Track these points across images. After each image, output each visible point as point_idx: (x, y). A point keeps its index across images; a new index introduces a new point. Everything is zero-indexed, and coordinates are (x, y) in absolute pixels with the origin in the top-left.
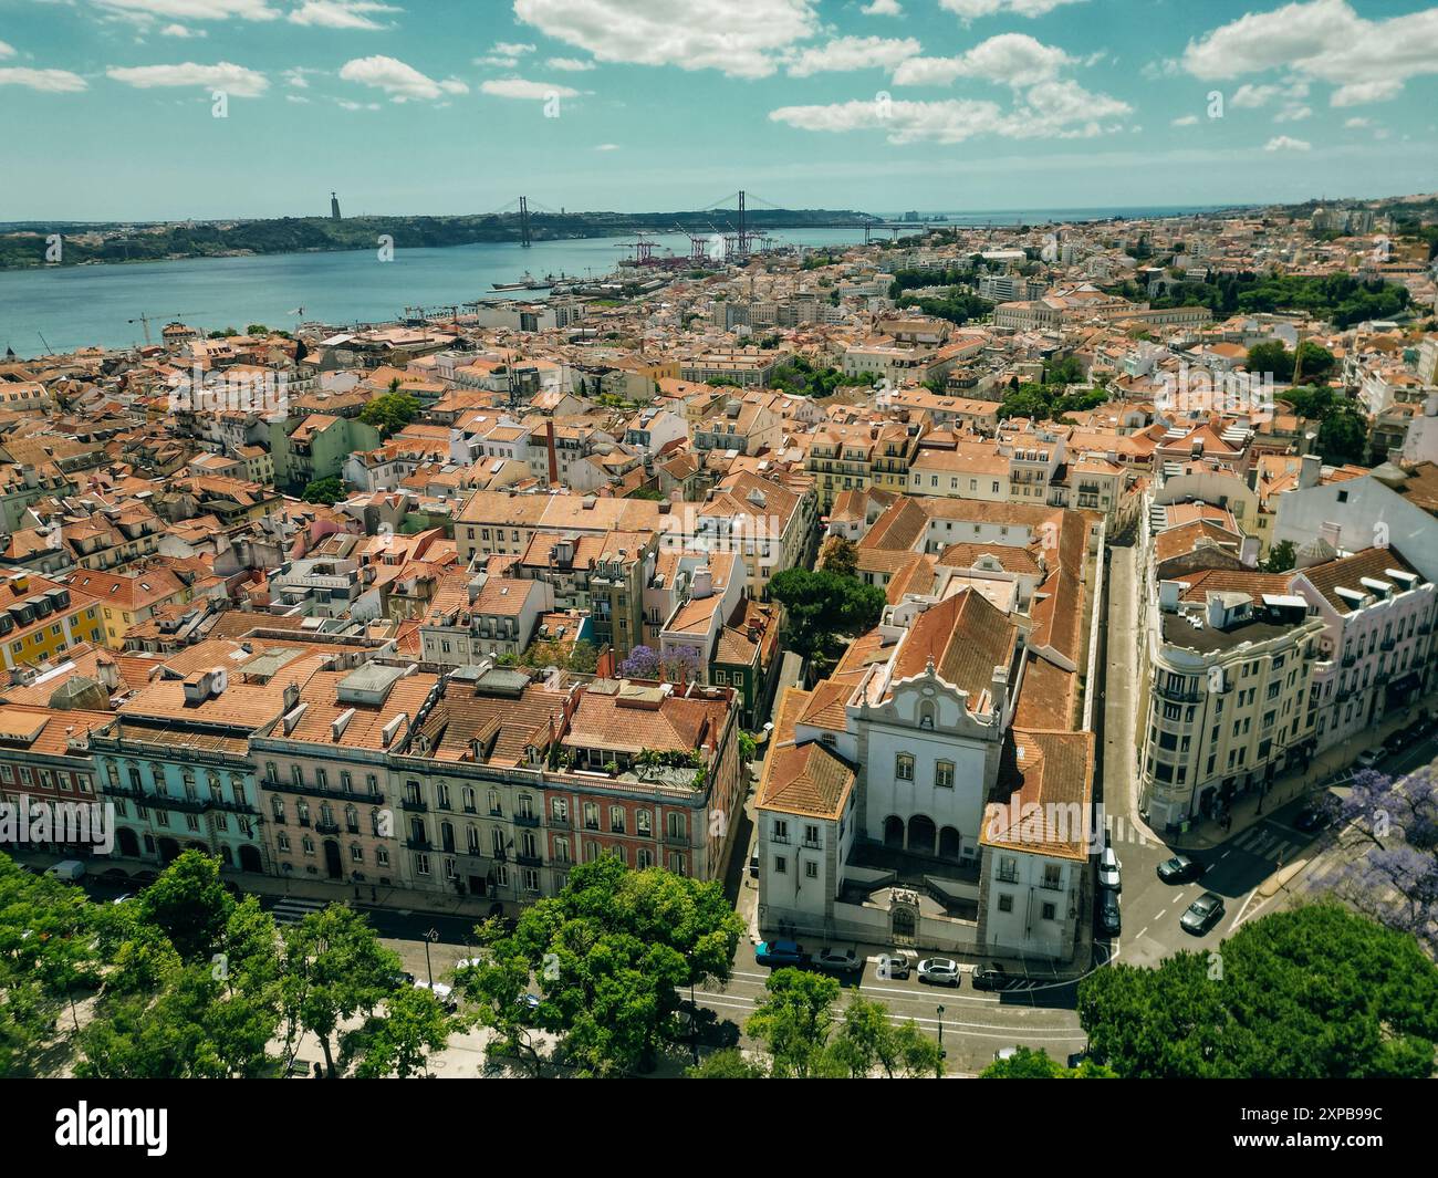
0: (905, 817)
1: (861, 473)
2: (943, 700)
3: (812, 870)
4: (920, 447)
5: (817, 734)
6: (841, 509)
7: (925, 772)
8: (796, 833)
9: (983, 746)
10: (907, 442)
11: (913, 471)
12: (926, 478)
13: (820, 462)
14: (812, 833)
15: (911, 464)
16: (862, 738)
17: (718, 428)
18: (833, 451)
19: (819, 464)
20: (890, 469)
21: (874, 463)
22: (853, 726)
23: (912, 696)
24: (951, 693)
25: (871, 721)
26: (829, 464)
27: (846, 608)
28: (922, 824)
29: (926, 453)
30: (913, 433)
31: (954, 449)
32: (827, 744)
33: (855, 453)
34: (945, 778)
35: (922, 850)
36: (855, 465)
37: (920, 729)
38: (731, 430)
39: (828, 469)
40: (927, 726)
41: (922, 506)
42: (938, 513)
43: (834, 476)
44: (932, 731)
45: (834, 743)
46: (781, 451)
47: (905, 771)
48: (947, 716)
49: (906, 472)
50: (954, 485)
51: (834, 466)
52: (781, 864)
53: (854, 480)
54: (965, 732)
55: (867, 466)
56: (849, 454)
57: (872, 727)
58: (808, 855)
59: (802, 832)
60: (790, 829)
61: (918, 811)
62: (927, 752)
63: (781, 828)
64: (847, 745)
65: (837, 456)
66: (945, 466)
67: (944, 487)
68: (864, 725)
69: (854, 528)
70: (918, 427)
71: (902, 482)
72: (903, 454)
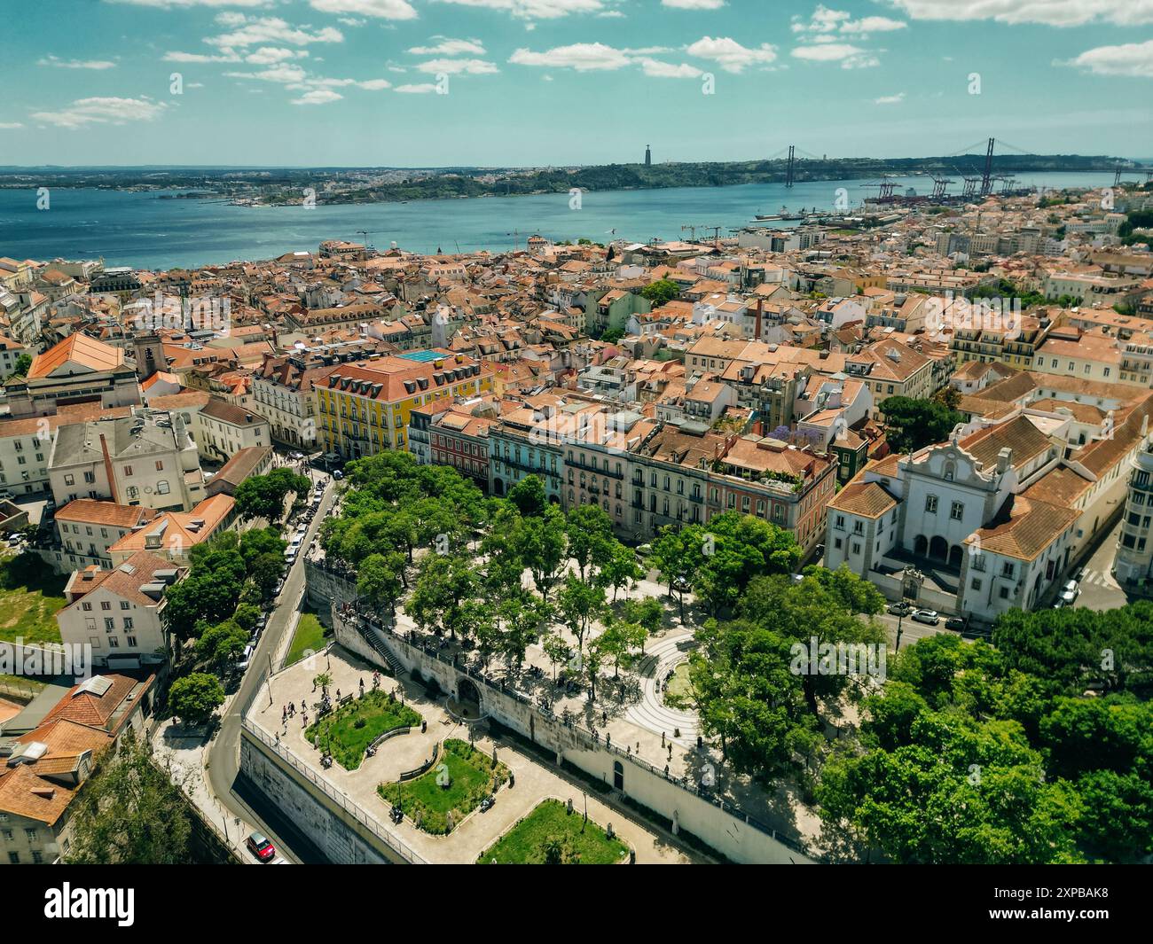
0: (929, 537)
1: (994, 353)
2: (960, 462)
3: (857, 549)
4: (1048, 337)
5: (878, 478)
6: (962, 372)
7: (944, 508)
8: (850, 525)
9: (984, 494)
10: (1037, 332)
11: (1038, 355)
12: (1048, 361)
13: (961, 342)
14: (859, 526)
15: (1036, 349)
16: (906, 483)
17: (885, 313)
18: (973, 335)
19: (961, 344)
20: (1019, 352)
21: (1006, 346)
22: (901, 475)
23: (941, 458)
24: (966, 458)
25: (912, 472)
26: (969, 345)
27: (932, 423)
28: (939, 542)
29: (1052, 342)
30: (1043, 326)
31: (1077, 340)
32: (884, 485)
33: (991, 338)
34: (957, 512)
35: (939, 560)
36: (990, 347)
37: (944, 480)
38: (895, 315)
39: (967, 348)
40: (949, 478)
41: (1034, 378)
42: (1046, 384)
43: (971, 354)
44: (951, 482)
45: (888, 485)
46: (933, 334)
47: (932, 504)
48: (962, 473)
49: (1032, 355)
50: (1071, 368)
51: (972, 346)
52: (838, 543)
53: (987, 358)
54: (973, 484)
55: (999, 348)
56: (986, 338)
57: (913, 476)
58: (855, 539)
59: (854, 525)
60: (846, 522)
61: (938, 533)
62: (947, 495)
63: (840, 521)
64: (896, 486)
65: (976, 339)
66: (1066, 352)
67: (1063, 367)
68: (908, 475)
69: (969, 385)
70: (1050, 322)
71: (1027, 362)
72: (1031, 341)
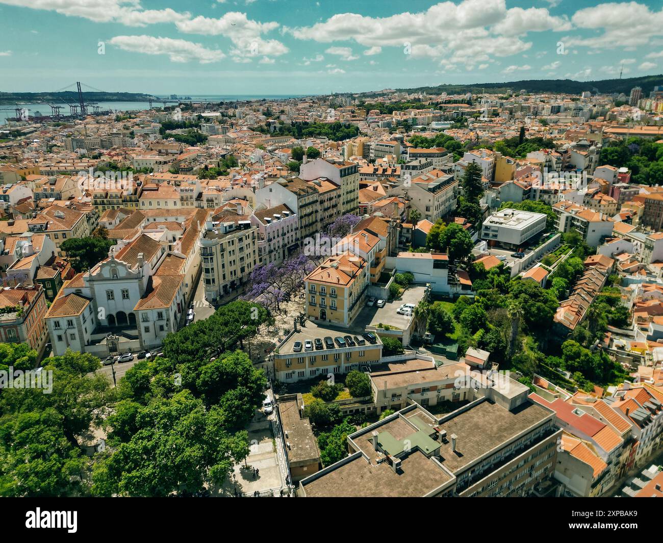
0: (114, 314)
1: (118, 203)
2: (119, 267)
3: (73, 335)
4: (143, 190)
5: (73, 290)
6: (104, 217)
7: (118, 295)
8: (64, 324)
9: (137, 281)
10: (137, 189)
11: (141, 200)
12: (147, 203)
13: (99, 201)
14: (70, 323)
15: (139, 198)
16: (92, 288)
17: (45, 190)
18: (104, 195)
20: (131, 201)
21: (123, 199)
22: (87, 284)
23: (107, 268)
24: (121, 264)
25: (93, 281)
26: (103, 201)
27: (97, 250)
28: (121, 315)
29: (146, 193)
30: (139, 185)
31: (157, 190)
32: (78, 293)
33: (114, 195)
34: (125, 295)
35: (124, 325)
36: (115, 200)
37: (113, 280)
38: (52, 190)
39: (103, 203)
40: (115, 278)
41: (143, 213)
42: (150, 215)
43: (106, 206)
44: (118, 279)
45: (81, 293)
46: (80, 198)
47: (110, 295)
48: (122, 272)
49: (138, 201)
50: (159, 205)
51: (105, 201)
52: (60, 338)
53: (116, 207)
54: (129, 277)
55: (120, 200)
56: (111, 196)
57: (95, 283)
58: (70, 331)
59: (66, 323)
60: (61, 323)
61: (118, 310)
62: (117, 287)
63: (57, 324)
64: (86, 292)
65: (106, 197)
66: (154, 197)
67: (155, 205)
68: (91, 283)
69: (110, 224)
70: (141, 182)
71: (137, 205)
72: (135, 193)
